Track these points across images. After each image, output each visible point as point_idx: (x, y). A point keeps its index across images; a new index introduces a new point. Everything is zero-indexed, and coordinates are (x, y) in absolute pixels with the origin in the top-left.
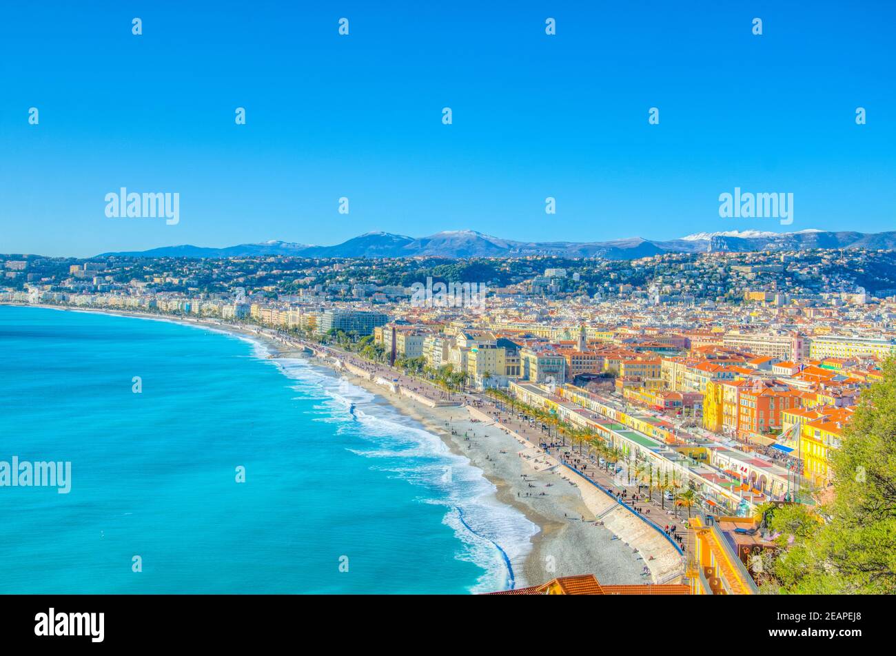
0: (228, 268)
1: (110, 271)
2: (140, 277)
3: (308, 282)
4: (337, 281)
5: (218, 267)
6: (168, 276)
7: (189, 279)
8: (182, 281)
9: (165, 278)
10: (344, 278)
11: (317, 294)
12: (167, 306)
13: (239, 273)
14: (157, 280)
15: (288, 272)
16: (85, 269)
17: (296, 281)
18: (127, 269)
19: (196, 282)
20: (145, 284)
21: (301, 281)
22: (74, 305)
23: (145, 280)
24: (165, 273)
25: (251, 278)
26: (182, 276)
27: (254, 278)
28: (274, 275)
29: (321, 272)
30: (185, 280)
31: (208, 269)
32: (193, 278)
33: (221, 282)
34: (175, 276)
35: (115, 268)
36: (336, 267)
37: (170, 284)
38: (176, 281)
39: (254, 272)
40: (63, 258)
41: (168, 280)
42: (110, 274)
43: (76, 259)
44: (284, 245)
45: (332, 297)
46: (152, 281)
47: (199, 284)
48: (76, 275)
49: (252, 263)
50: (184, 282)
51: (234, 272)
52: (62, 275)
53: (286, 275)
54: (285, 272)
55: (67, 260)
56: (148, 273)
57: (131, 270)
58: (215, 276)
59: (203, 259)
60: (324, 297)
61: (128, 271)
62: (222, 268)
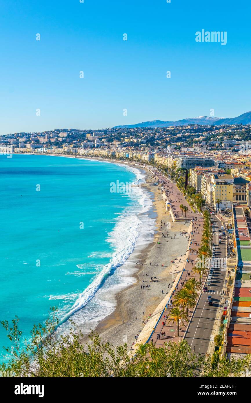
0: (164, 133)
1: (105, 136)
2: (118, 139)
3: (201, 140)
4: (217, 138)
5: (159, 132)
6: (132, 138)
7: (142, 140)
8: (138, 140)
9: (130, 139)
10: (221, 137)
11: (202, 146)
12: (119, 155)
13: (169, 135)
14: (126, 140)
15: (194, 134)
16: (94, 135)
17: (195, 139)
18: (113, 135)
19: (145, 141)
20: (119, 143)
21: (197, 139)
22: (79, 155)
23: (120, 140)
24: (131, 136)
25: (173, 138)
26: (139, 138)
27: (175, 138)
28: (186, 136)
29: (212, 134)
30: (140, 140)
31: (153, 134)
32: (144, 139)
33: (157, 141)
34: (135, 138)
35: (107, 135)
36: (221, 131)
37: (132, 142)
38: (135, 141)
39: (176, 134)
40: (85, 130)
41: (131, 140)
42: (105, 138)
43: (91, 130)
44: (207, 118)
45: (210, 148)
46: (124, 140)
47: (147, 141)
48: (89, 139)
49: (178, 129)
50: (139, 141)
51: (167, 135)
52: (82, 139)
53: (193, 136)
54: (192, 134)
55: (87, 131)
56: (123, 137)
57: (115, 136)
58: (156, 138)
59: (156, 128)
60: (206, 148)
61: (114, 136)
62: (161, 133)
